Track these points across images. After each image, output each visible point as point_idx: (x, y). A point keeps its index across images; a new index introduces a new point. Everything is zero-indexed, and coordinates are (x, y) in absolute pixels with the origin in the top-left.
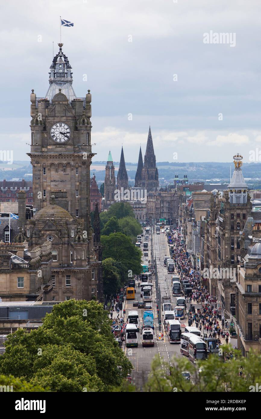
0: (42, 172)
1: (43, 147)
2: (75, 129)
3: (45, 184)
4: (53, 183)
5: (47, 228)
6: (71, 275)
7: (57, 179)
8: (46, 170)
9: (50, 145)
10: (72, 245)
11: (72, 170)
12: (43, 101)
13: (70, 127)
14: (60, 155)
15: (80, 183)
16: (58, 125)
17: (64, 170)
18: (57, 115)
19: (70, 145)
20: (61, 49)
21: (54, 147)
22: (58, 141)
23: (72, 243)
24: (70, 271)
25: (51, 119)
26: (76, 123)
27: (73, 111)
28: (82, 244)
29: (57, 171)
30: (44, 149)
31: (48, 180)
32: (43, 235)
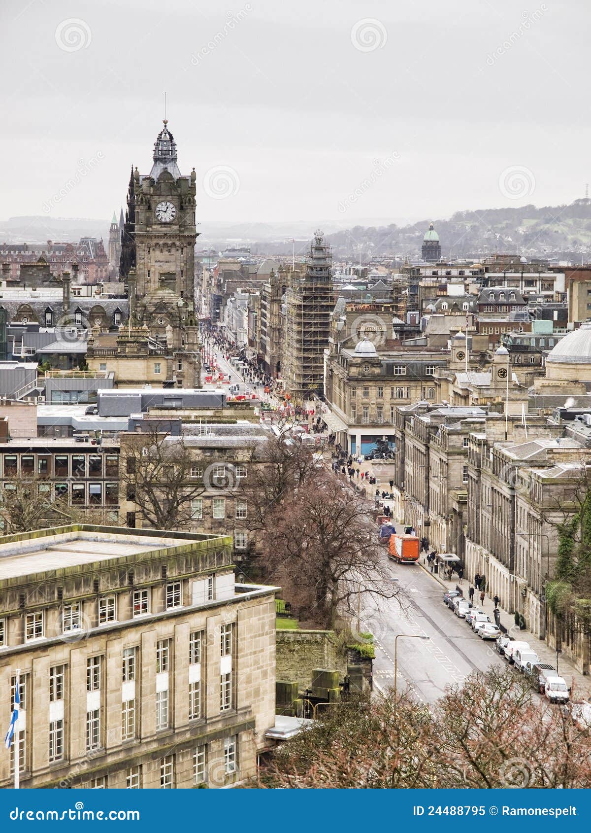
0: (146, 253)
1: (147, 226)
2: (181, 208)
3: (149, 264)
4: (157, 264)
5: (158, 311)
6: (183, 358)
7: (161, 260)
8: (151, 250)
9: (155, 224)
10: (183, 328)
11: (178, 250)
12: (148, 179)
13: (175, 207)
14: (166, 234)
15: (186, 264)
16: (163, 203)
17: (169, 251)
18: (162, 193)
19: (176, 225)
20: (165, 126)
21: (159, 226)
22: (163, 220)
23: (184, 327)
24: (181, 355)
25: (156, 198)
26: (182, 202)
27: (179, 189)
28: (194, 328)
29: (161, 251)
30: (148, 229)
31: (153, 261)
32: (154, 318)
